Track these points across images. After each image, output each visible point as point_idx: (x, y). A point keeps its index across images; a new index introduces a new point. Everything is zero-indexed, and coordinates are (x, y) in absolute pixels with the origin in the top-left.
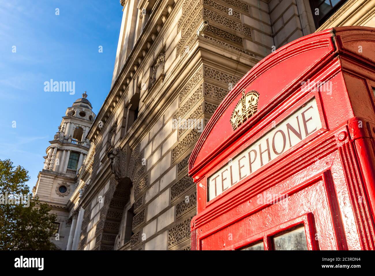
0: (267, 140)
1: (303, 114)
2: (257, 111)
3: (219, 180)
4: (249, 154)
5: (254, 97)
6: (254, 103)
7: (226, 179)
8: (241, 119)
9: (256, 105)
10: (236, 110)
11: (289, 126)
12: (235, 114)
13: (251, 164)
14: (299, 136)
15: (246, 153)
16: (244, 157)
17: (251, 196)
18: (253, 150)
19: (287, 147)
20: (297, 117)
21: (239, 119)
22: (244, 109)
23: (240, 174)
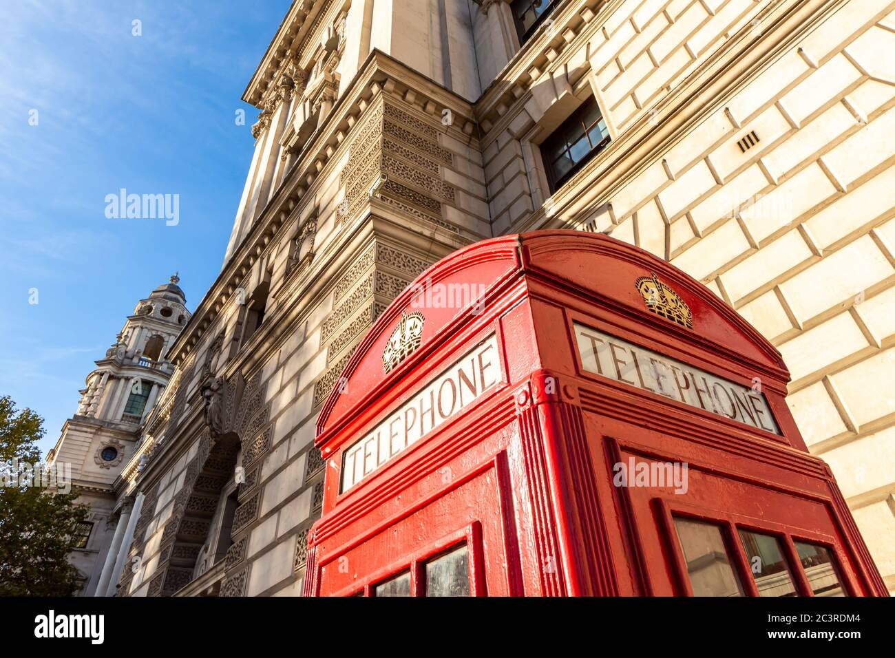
0: (432, 393)
1: (480, 356)
2: (419, 345)
3: (360, 455)
4: (406, 413)
5: (418, 322)
6: (417, 332)
7: (370, 454)
8: (397, 355)
9: (419, 336)
10: (392, 340)
11: (462, 374)
12: (390, 347)
13: (407, 430)
14: (474, 390)
15: (401, 413)
16: (399, 418)
17: (400, 488)
18: (411, 408)
19: (458, 408)
20: (473, 360)
21: (394, 356)
22: (403, 339)
23: (391, 447)
